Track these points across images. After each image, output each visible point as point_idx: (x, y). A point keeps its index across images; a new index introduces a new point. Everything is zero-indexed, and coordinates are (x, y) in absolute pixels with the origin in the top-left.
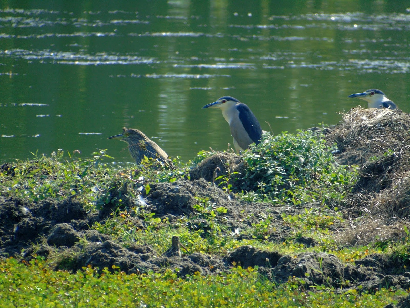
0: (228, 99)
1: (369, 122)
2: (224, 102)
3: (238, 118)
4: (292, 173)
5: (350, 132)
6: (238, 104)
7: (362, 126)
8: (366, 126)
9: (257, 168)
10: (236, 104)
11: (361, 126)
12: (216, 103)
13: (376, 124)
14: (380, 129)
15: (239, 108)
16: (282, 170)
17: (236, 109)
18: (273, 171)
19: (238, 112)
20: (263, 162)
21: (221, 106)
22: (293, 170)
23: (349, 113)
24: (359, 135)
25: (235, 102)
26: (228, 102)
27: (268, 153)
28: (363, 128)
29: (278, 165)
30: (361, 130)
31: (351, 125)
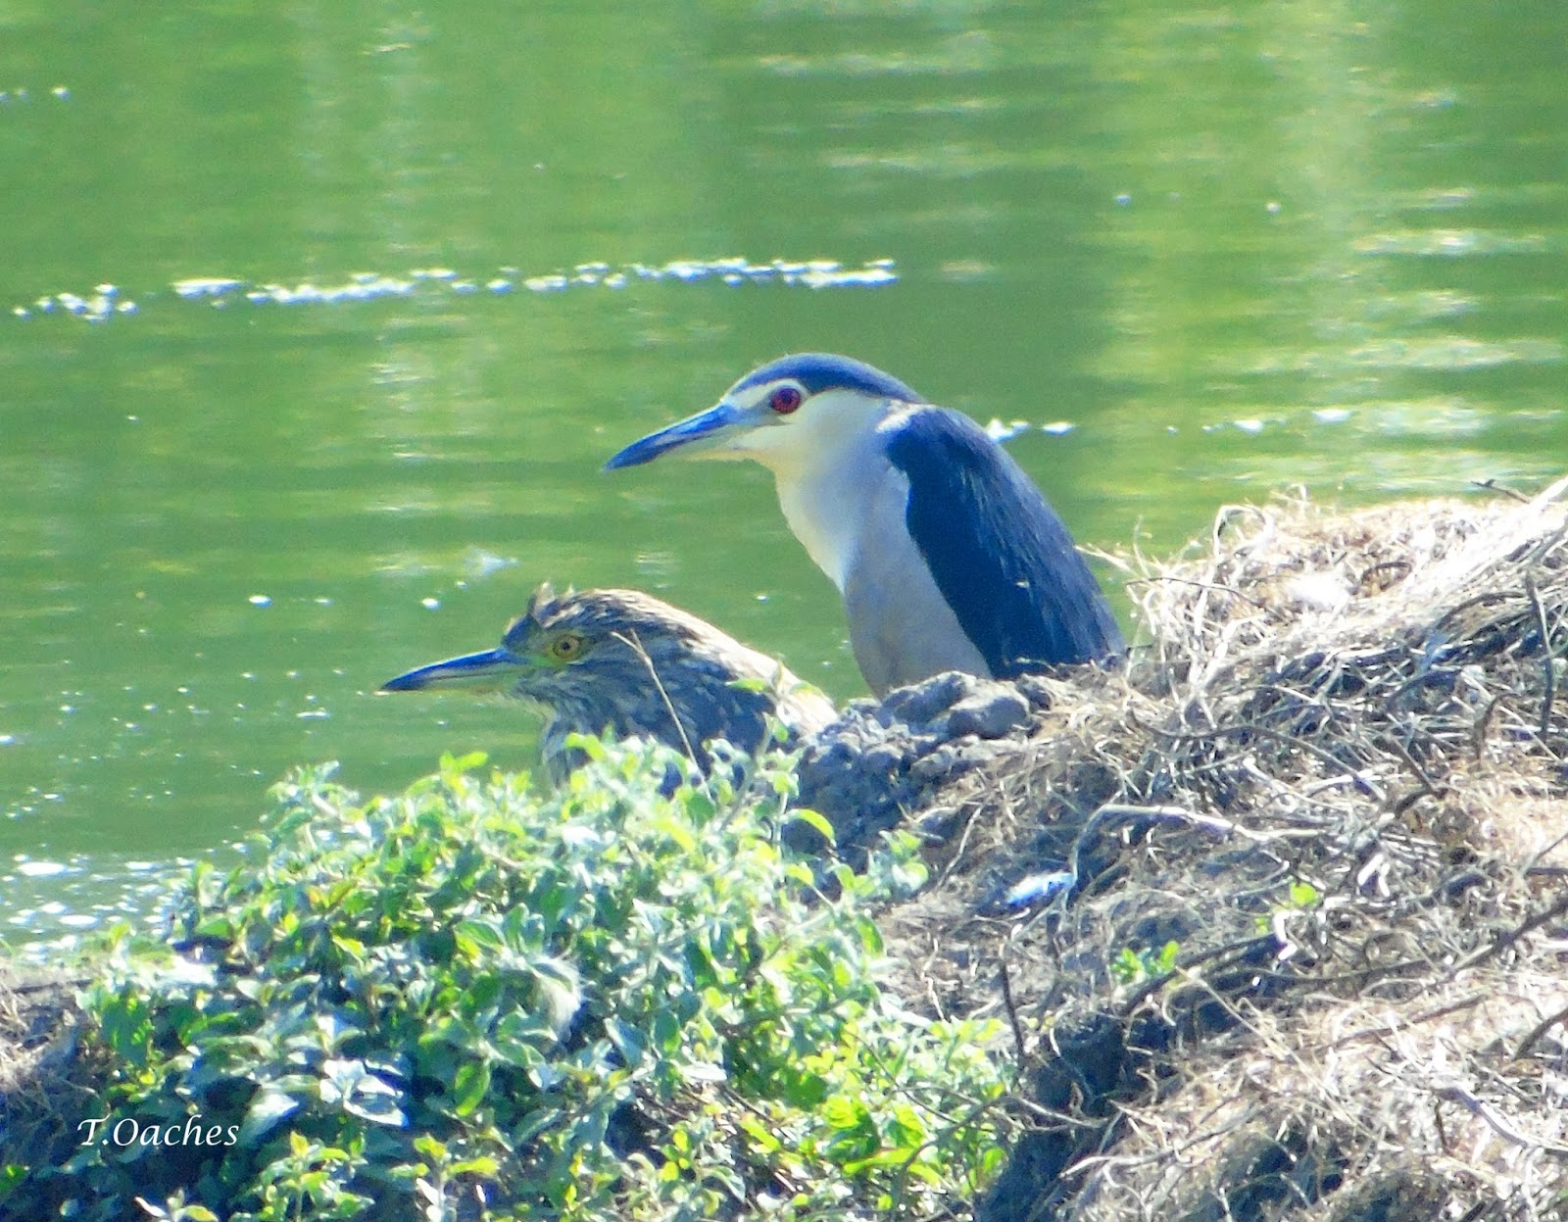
0: (821, 379)
1: (1346, 625)
2: (785, 402)
3: (902, 530)
4: (462, 1112)
5: (1174, 716)
6: (898, 417)
7: (1282, 664)
8: (1316, 661)
9: (174, 1078)
10: (885, 414)
11: (1272, 661)
12: (717, 421)
13: (1415, 637)
14: (1432, 681)
15: (907, 448)
16: (374, 1086)
17: (885, 460)
18: (293, 1095)
19: (900, 483)
20: (233, 1028)
21: (762, 440)
22: (471, 1083)
23: (1192, 556)
24: (1244, 737)
25: (877, 403)
26: (815, 406)
27: (287, 947)
28: (1291, 674)
29: (349, 1050)
30: (1267, 699)
31: (1194, 652)
